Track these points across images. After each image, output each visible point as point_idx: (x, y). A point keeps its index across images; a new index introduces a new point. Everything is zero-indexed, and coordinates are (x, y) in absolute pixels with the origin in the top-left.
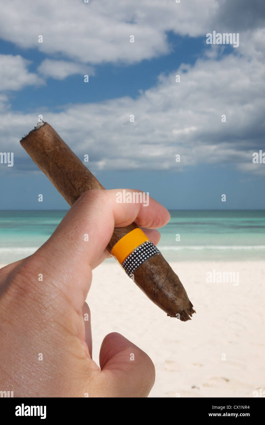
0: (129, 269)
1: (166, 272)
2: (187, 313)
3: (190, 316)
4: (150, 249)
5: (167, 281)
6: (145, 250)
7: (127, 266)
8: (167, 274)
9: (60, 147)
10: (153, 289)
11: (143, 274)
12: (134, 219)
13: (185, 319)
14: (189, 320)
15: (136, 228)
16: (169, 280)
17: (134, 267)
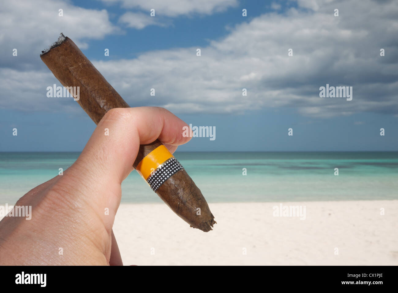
0: (154, 184)
1: (189, 187)
2: (209, 225)
3: (211, 227)
4: (175, 165)
5: (190, 196)
6: (169, 167)
7: (153, 182)
8: (191, 189)
9: (83, 64)
10: (177, 204)
11: (168, 189)
12: (157, 136)
13: (207, 230)
14: (211, 230)
15: (160, 145)
16: (193, 195)
17: (159, 183)
